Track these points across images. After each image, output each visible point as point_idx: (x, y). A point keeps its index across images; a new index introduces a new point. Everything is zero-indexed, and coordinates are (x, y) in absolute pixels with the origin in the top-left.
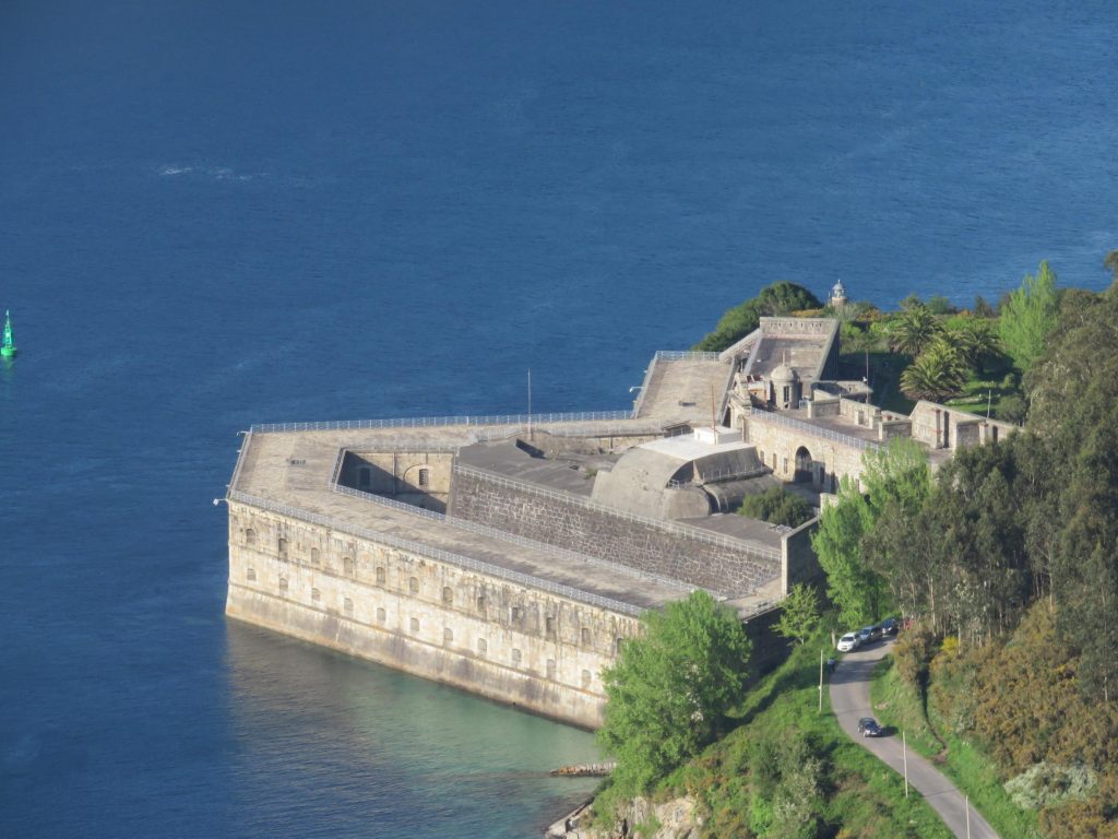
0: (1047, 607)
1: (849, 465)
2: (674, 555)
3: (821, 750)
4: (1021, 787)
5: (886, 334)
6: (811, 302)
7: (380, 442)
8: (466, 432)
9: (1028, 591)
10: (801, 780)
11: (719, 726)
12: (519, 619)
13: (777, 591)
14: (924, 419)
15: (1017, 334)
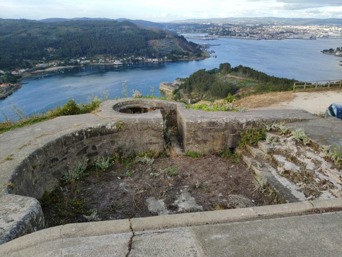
1: (180, 84)
2: (174, 87)
4: (186, 94)
10: (179, 94)
11: (176, 93)
12: (169, 89)
13: (178, 88)
14: (183, 82)
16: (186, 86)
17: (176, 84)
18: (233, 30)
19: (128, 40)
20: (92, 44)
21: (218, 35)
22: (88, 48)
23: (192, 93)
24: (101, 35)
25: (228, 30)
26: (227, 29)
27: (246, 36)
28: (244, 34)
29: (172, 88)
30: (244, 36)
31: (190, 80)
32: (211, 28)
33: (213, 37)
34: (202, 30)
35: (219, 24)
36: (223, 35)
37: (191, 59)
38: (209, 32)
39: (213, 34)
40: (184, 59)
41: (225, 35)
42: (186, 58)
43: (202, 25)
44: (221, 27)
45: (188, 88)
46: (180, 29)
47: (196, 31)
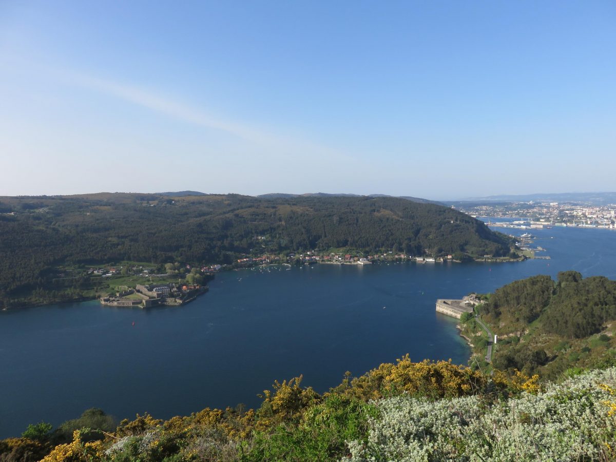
0: (490, 314)
1: (477, 304)
2: (465, 309)
3: (475, 322)
4: (488, 325)
5: (479, 296)
6: (474, 293)
7: (446, 301)
8: (452, 300)
9: (489, 312)
10: (474, 324)
11: (468, 320)
12: (455, 312)
13: (472, 311)
14: (482, 301)
15: (488, 296)
16: (488, 309)
17: (468, 303)
18: (580, 214)
19: (385, 226)
20: (325, 233)
21: (550, 221)
22: (320, 237)
23: (502, 324)
24: (341, 219)
25: (570, 213)
26: (567, 212)
27: (608, 225)
28: (605, 220)
29: (460, 310)
30: (606, 224)
31: (497, 298)
32: (535, 210)
33: (541, 225)
34: (518, 214)
35: (551, 204)
36: (561, 222)
37: (498, 261)
38: (532, 216)
39: (541, 220)
40: (484, 260)
41: (565, 222)
42: (488, 258)
43: (518, 204)
44: (556, 208)
45: (493, 313)
46: (477, 210)
47: (507, 214)
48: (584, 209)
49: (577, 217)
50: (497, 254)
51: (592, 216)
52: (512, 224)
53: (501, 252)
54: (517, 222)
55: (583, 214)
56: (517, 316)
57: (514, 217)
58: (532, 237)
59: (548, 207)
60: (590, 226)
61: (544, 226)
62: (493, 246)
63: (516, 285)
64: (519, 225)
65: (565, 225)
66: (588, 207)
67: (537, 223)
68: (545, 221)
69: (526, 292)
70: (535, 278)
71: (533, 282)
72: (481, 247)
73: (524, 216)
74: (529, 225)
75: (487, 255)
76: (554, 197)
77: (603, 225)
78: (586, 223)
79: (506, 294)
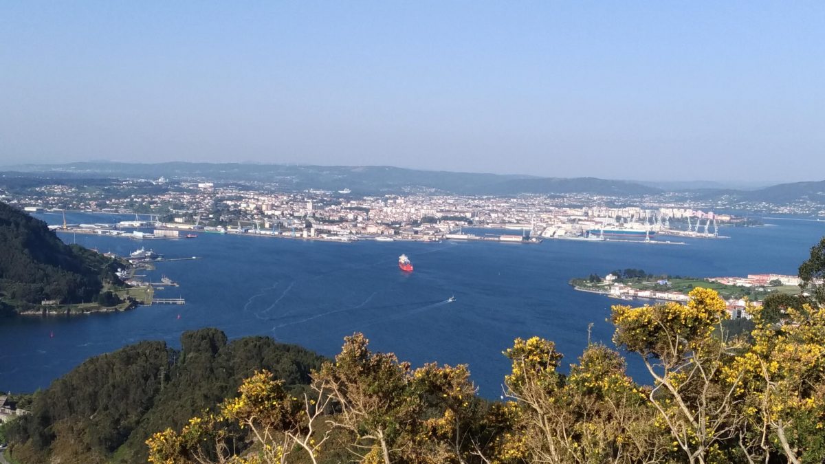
0: (31, 440)
5: (15, 398)
9: (28, 437)
16: (25, 430)
18: (252, 207)
21: (194, 222)
25: (235, 206)
26: (229, 203)
27: (301, 230)
28: (296, 221)
30: (296, 230)
31: (49, 401)
32: (166, 197)
33: (176, 229)
34: (131, 205)
35: (200, 185)
36: (215, 225)
37: (73, 312)
38: (160, 211)
39: (177, 220)
40: (41, 312)
41: (224, 224)
42: (51, 308)
43: (133, 184)
44: (209, 194)
45: (37, 437)
46: (40, 195)
47: (108, 206)
48: (260, 198)
49: (245, 213)
50: (71, 297)
51: (273, 212)
52: (115, 229)
53: (81, 291)
54: (126, 224)
55: (257, 208)
56: (87, 439)
57: (122, 211)
58: (153, 257)
59: (193, 193)
60: (268, 233)
61: (182, 232)
62: (62, 279)
63: (91, 368)
64: (130, 230)
65: (222, 231)
66: (270, 193)
67: (169, 225)
68: (186, 222)
69: (111, 381)
70: (134, 348)
71: (129, 358)
72: (34, 282)
73: (143, 211)
74: (149, 229)
75: (49, 299)
76: (207, 171)
77: (290, 230)
78: (262, 227)
79: (69, 389)
